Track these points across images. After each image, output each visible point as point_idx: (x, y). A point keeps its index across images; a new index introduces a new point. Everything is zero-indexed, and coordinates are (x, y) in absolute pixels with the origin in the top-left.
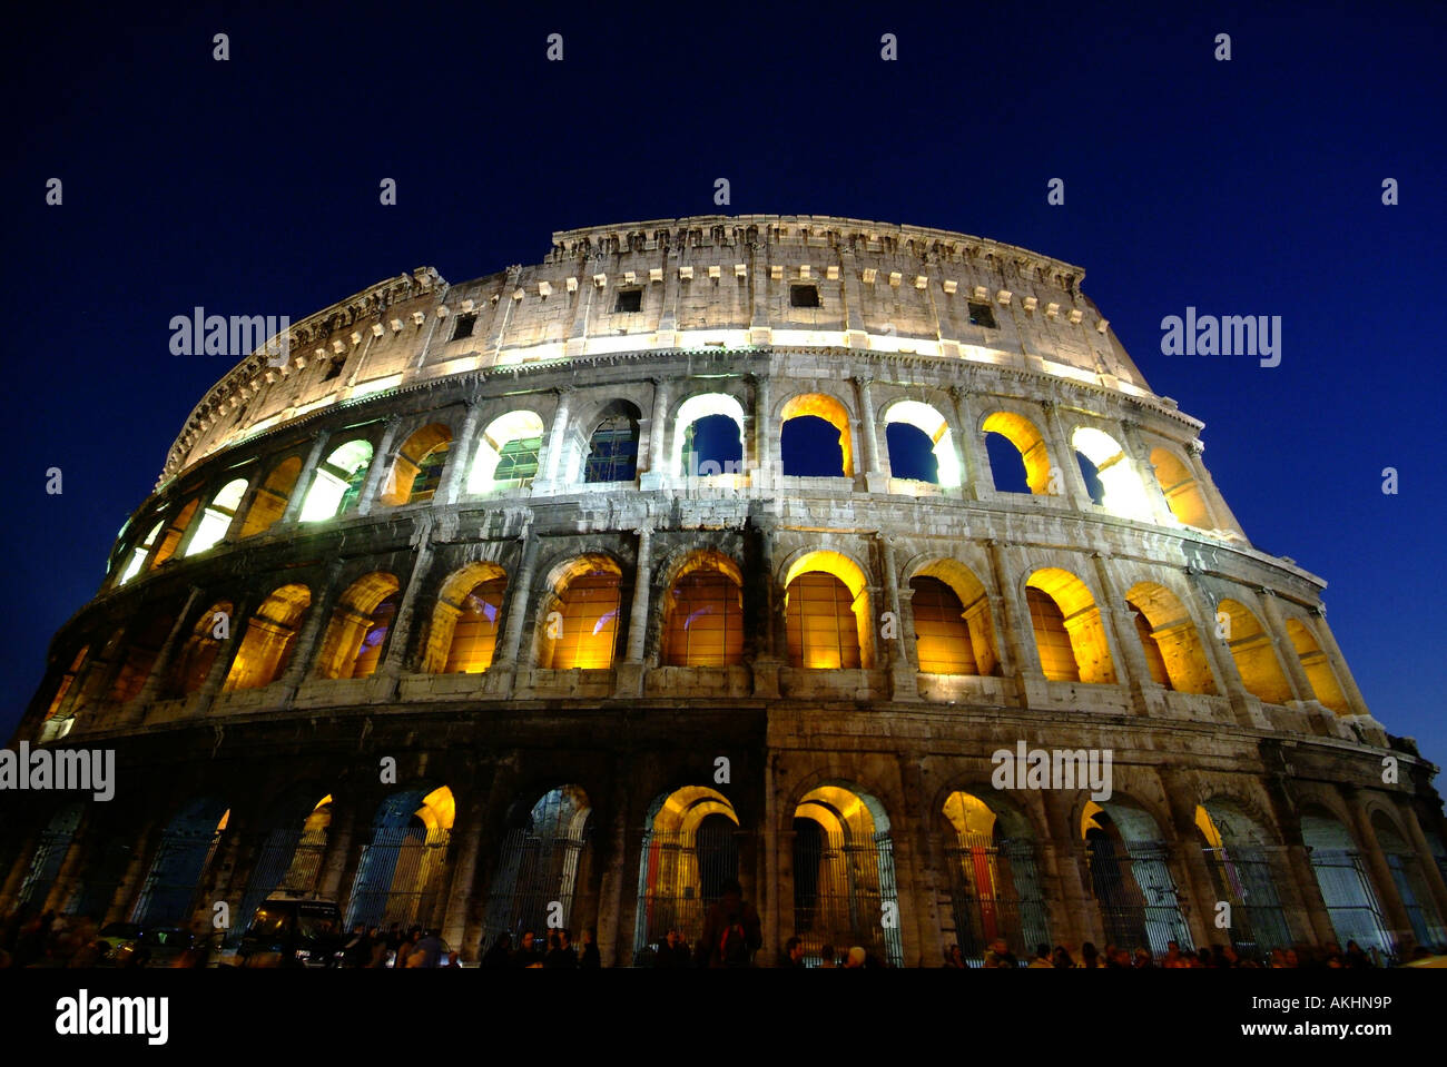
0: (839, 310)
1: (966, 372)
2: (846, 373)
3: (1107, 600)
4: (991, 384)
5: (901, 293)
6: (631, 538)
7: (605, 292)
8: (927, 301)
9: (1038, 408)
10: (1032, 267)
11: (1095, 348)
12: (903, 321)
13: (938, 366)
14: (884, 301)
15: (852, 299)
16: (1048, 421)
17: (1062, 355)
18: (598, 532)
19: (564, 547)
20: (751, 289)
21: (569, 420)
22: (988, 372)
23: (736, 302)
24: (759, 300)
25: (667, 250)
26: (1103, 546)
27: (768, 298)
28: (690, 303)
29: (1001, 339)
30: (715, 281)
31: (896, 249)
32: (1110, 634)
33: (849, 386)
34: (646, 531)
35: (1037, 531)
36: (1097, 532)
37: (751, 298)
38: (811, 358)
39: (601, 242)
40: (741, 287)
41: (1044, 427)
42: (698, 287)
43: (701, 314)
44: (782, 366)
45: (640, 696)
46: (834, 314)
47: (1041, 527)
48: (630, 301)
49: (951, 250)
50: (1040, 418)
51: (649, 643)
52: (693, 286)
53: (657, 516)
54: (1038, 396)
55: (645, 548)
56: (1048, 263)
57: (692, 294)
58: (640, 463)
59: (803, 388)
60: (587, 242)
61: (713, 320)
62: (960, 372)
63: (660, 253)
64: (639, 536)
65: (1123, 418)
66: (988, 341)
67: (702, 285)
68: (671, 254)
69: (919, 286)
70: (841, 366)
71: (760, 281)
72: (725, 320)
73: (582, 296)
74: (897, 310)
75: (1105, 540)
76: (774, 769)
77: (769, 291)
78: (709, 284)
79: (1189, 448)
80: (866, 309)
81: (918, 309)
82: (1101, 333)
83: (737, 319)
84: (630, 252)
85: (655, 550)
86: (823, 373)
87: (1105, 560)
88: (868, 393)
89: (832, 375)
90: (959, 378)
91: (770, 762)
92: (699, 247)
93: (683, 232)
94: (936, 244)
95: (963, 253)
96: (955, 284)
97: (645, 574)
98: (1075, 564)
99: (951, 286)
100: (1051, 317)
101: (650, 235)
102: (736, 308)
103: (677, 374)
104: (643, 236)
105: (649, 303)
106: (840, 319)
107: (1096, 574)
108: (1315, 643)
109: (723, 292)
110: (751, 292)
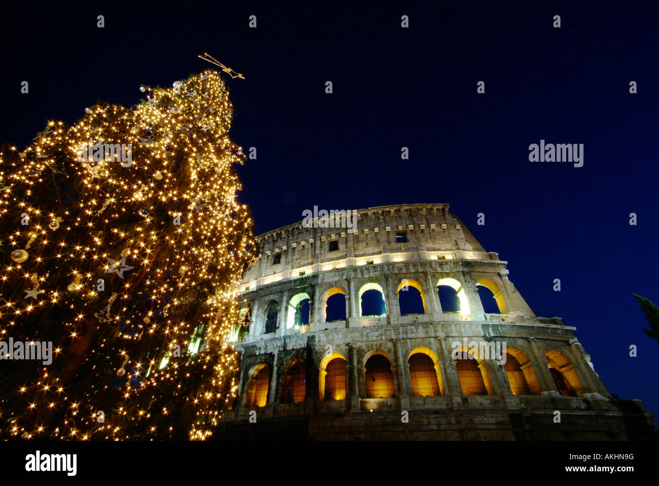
0: (345, 250)
1: (391, 267)
2: (345, 277)
3: (443, 358)
4: (401, 269)
5: (369, 236)
6: (271, 355)
7: (269, 258)
8: (379, 237)
9: (422, 275)
10: (424, 209)
11: (453, 239)
12: (369, 248)
13: (379, 267)
14: (362, 241)
15: (350, 244)
16: (426, 281)
17: (436, 246)
18: (262, 354)
19: (253, 361)
20: (315, 247)
21: (258, 310)
22: (399, 265)
23: (310, 254)
24: (318, 252)
25: (288, 237)
26: (441, 335)
27: (321, 250)
28: (295, 257)
29: (409, 246)
30: (303, 246)
31: (368, 217)
32: (444, 373)
33: (346, 282)
34: (276, 353)
35: (413, 333)
36: (439, 328)
37: (315, 251)
38: (332, 274)
39: (269, 237)
40: (312, 247)
41: (424, 283)
42: (298, 250)
43: (299, 261)
44: (323, 279)
45: (272, 416)
46: (344, 251)
47: (414, 331)
48: (277, 259)
49: (389, 212)
50: (422, 280)
51: (276, 395)
52: (296, 249)
53: (279, 347)
54: (421, 270)
55: (276, 359)
56: (431, 206)
57: (296, 253)
58: (277, 325)
59: (331, 286)
60: (264, 238)
61: (302, 263)
62: (388, 267)
63: (286, 238)
64: (274, 355)
65: (461, 270)
66: (403, 249)
67: (299, 249)
68: (290, 238)
69: (375, 232)
70: (343, 274)
71: (318, 243)
72: (306, 262)
73: (263, 259)
74: (367, 244)
75: (443, 331)
77: (321, 247)
78: (301, 248)
79: (499, 275)
80: (355, 246)
81: (375, 242)
82: (458, 230)
83: (310, 261)
84: (277, 240)
85: (280, 359)
86: (337, 279)
87: (442, 341)
88: (352, 284)
89: (340, 279)
90: (388, 270)
92: (299, 233)
93: (293, 229)
94: (383, 211)
95: (395, 212)
96: (390, 227)
97: (275, 369)
98: (431, 343)
99: (388, 229)
100: (433, 230)
101: (283, 232)
102: (310, 256)
103: (289, 288)
104: (281, 233)
105: (283, 260)
106: (345, 253)
107: (440, 347)
108: (568, 359)
109: (306, 251)
110: (315, 249)
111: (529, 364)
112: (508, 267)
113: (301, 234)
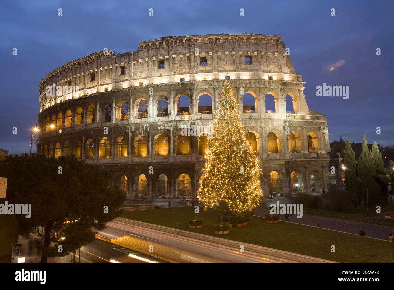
0: (211, 65)
1: (241, 82)
2: (212, 86)
3: (262, 136)
4: (246, 84)
5: (228, 57)
6: (169, 131)
7: (155, 62)
8: (234, 59)
9: (258, 88)
10: (266, 40)
11: (279, 64)
12: (227, 66)
13: (234, 82)
14: (223, 60)
15: (215, 61)
16: (260, 93)
17: (269, 69)
18: (162, 130)
19: (156, 132)
20: (190, 60)
21: (153, 101)
22: (246, 82)
23: (187, 65)
24: (192, 64)
25: (169, 47)
26: (263, 125)
27: (194, 63)
28: (176, 66)
29: (252, 68)
30: (181, 58)
31: (228, 41)
32: (261, 143)
33: (213, 89)
34: (171, 129)
35: (249, 124)
36: (263, 122)
37: (190, 63)
38: (204, 83)
39: (152, 44)
40: (188, 60)
41: (258, 94)
42: (177, 60)
43: (179, 69)
44: (198, 86)
45: (173, 161)
46: (210, 67)
47: (250, 123)
48: (161, 64)
49: (243, 39)
50: (258, 92)
51: (174, 151)
52: (176, 59)
53: (173, 126)
54: (258, 86)
55: (172, 133)
56: (271, 37)
57: (176, 63)
58: (169, 112)
59: (203, 91)
60: (149, 45)
61: (181, 71)
62: (239, 82)
63: (167, 48)
64: (170, 131)
65: (280, 87)
66: (249, 69)
67: (178, 59)
68: (170, 49)
69: (232, 54)
70: (210, 85)
71: (192, 57)
72: (184, 71)
73: (150, 63)
74: (226, 63)
75: (264, 124)
76: (196, 172)
77: (195, 61)
78: (180, 59)
79: (299, 90)
80: (219, 64)
81: (232, 62)
82: (284, 57)
83: (187, 70)
84: (160, 48)
85: (174, 133)
86: (207, 87)
87: (263, 128)
88: (217, 92)
89: (209, 88)
90: (239, 85)
91: (195, 171)
92: (177, 46)
93: (172, 41)
94: (239, 38)
95: (246, 40)
96: (242, 52)
97: (172, 138)
98: (257, 129)
99: (241, 53)
100: (269, 56)
101: (164, 43)
102: (187, 67)
103: (174, 89)
104: (162, 43)
105: (166, 66)
106: (212, 68)
107: (261, 131)
108: (317, 136)
109: (183, 62)
110: (190, 61)
111: (300, 139)
112: (305, 86)
113: (178, 47)
